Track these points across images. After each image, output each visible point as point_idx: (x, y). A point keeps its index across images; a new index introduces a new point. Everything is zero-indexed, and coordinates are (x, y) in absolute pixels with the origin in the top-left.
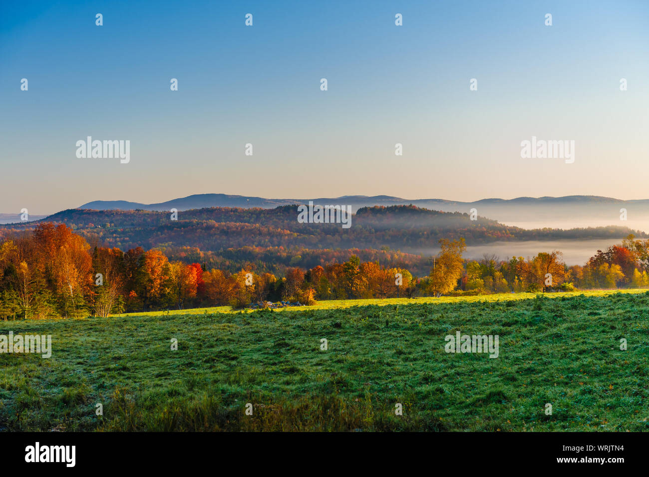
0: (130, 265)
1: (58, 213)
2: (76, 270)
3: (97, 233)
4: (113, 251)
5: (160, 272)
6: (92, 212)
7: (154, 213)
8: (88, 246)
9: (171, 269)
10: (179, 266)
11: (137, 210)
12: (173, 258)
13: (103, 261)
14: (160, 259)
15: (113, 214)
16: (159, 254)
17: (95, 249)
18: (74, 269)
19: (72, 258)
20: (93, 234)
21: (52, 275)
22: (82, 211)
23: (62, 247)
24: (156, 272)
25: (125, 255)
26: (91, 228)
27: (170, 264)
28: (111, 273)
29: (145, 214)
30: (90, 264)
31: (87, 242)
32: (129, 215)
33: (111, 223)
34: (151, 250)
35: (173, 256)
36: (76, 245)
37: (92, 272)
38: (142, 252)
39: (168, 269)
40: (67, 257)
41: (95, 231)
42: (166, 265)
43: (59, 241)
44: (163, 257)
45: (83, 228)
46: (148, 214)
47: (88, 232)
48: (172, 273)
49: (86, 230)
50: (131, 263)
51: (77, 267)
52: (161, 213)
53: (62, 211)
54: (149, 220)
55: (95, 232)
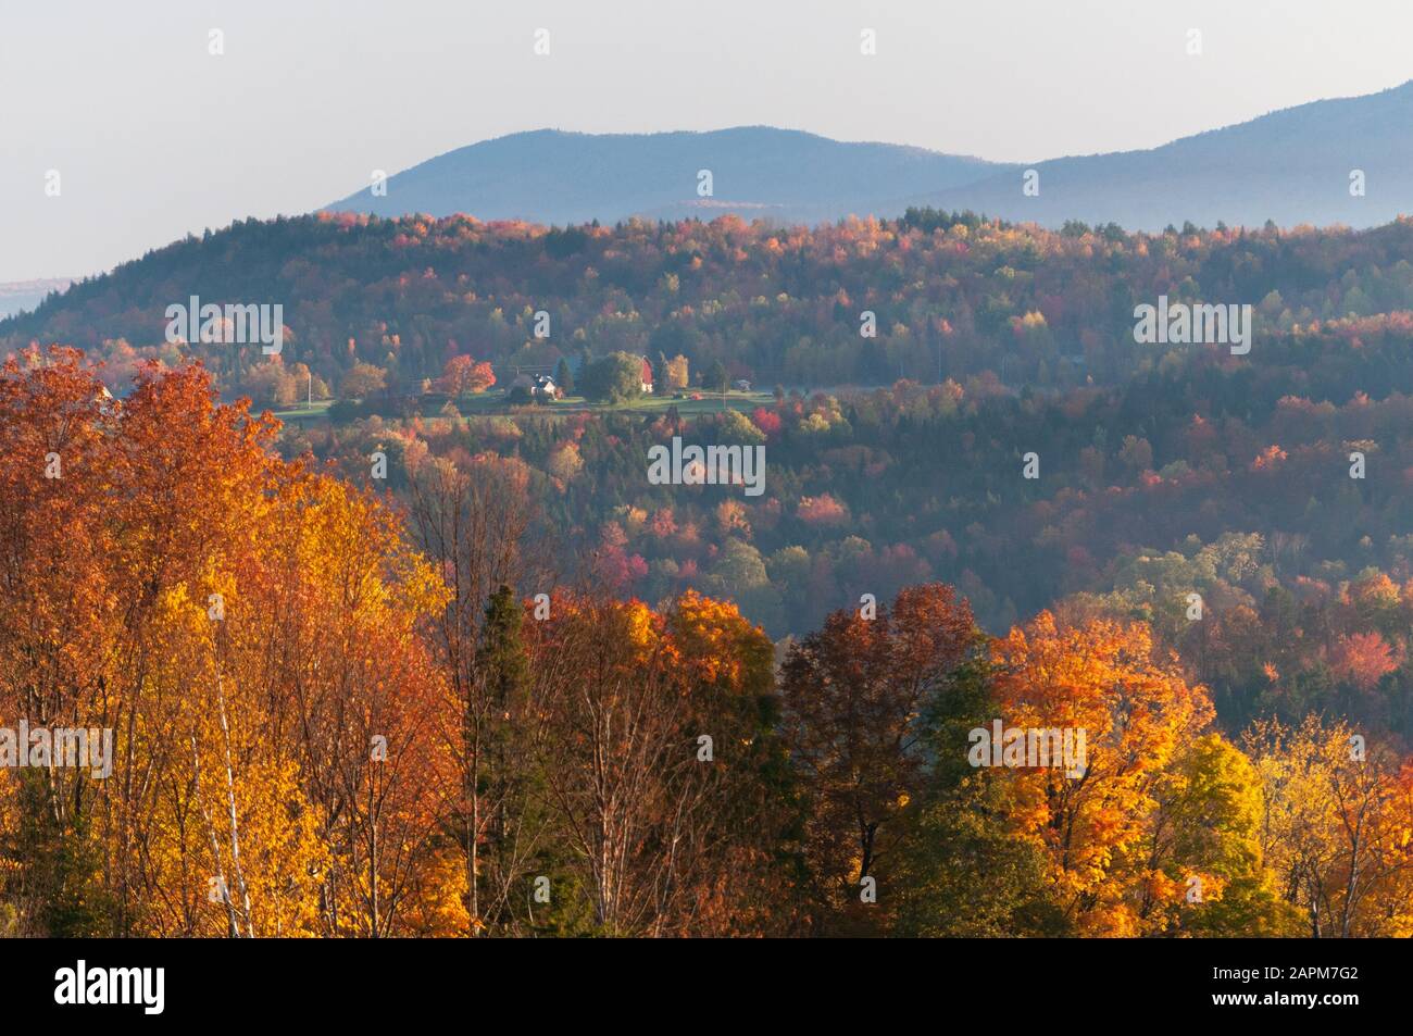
0: (843, 770)
1: (152, 257)
2: (312, 819)
3: (527, 456)
4: (678, 627)
5: (1135, 835)
6: (482, 248)
7: (1087, 244)
8: (429, 582)
9: (1250, 803)
10: (1320, 774)
11: (912, 219)
12: (1267, 696)
13: (572, 728)
14: (1131, 704)
15: (680, 263)
16: (1125, 659)
17: (490, 613)
18: (294, 811)
19: (274, 701)
20: (487, 458)
21: (88, 871)
22: (384, 231)
23: (176, 597)
24: (1094, 831)
25: (796, 667)
26: (467, 408)
27: (1230, 750)
28: (654, 843)
29: (1000, 260)
30: (446, 756)
31: (423, 544)
32: (834, 272)
33: (660, 350)
34: (1047, 622)
35: (1270, 671)
36: (312, 574)
37: (465, 840)
38: (960, 641)
39: (1216, 805)
40: (225, 687)
41: (506, 425)
42: (1200, 765)
43: (144, 533)
44: (1167, 684)
45: (391, 404)
46: (1023, 258)
47: (439, 445)
48: (1253, 845)
49: (419, 423)
50: (853, 745)
51: (319, 794)
52: (1155, 245)
53: (192, 241)
54: (1034, 318)
55: (504, 446)
